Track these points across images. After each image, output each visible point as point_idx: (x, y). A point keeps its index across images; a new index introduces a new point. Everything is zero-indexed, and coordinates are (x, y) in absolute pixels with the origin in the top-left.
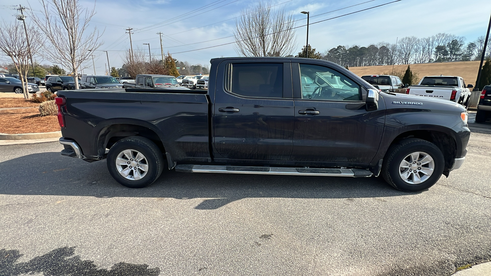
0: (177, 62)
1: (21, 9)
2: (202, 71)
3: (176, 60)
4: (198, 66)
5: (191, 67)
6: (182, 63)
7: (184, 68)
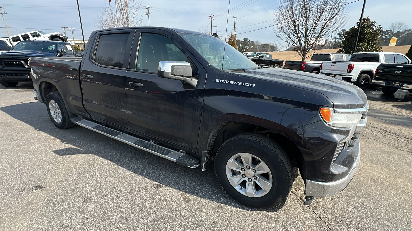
0: (248, 41)
1: (148, 8)
2: (269, 49)
3: (248, 39)
4: (268, 44)
5: (261, 45)
6: (252, 42)
7: (252, 46)
